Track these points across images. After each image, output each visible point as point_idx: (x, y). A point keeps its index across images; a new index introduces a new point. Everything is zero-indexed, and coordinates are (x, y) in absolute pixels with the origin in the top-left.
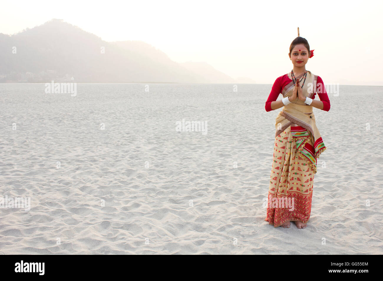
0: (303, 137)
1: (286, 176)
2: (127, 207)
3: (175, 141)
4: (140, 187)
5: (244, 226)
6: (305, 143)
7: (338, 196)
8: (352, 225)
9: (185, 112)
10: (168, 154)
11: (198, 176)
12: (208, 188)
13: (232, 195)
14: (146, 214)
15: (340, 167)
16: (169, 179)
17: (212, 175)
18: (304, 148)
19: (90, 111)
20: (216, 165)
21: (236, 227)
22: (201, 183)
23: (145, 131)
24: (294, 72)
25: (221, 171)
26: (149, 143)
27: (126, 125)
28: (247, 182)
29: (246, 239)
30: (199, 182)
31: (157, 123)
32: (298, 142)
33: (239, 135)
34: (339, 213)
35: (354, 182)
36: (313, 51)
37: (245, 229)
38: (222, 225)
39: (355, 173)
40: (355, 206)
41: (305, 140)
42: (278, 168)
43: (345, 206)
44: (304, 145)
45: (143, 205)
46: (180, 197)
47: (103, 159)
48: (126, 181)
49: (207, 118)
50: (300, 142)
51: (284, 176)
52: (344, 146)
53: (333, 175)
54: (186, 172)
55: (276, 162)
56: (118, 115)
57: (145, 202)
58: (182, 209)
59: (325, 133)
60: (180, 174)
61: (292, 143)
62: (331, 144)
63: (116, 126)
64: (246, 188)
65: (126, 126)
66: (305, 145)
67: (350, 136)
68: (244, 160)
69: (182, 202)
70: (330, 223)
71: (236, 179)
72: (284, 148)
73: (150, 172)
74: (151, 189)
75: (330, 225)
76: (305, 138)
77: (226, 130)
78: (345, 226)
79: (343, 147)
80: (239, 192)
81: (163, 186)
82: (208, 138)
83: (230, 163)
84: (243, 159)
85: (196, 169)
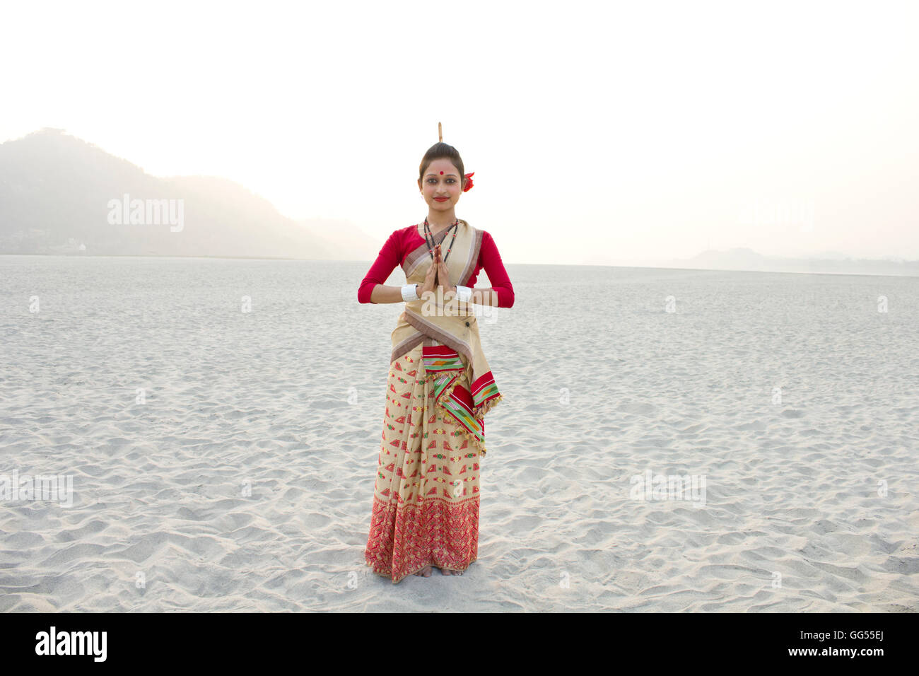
0: (449, 372)
1: (416, 461)
2: (72, 531)
3: (242, 375)
4: (127, 480)
5: (328, 572)
6: (455, 384)
7: (554, 490)
8: (570, 560)
9: (285, 314)
10: (218, 402)
11: (263, 453)
12: (277, 479)
13: (325, 495)
14: (110, 548)
15: (569, 426)
16: (198, 459)
17: (296, 449)
18: (451, 396)
19: (91, 311)
20: (311, 426)
21: (311, 576)
22: (265, 469)
23: (188, 354)
24: (429, 222)
25: (317, 439)
26: (187, 379)
27: (153, 341)
28: (368, 464)
29: (326, 604)
30: (262, 465)
31: (220, 336)
32: (437, 383)
33: (378, 361)
34: (549, 530)
35: (590, 457)
36: (472, 175)
37: (330, 579)
38: (279, 572)
39: (594, 438)
40: (582, 513)
41: (455, 378)
42: (396, 443)
43: (561, 515)
44: (451, 390)
45: (113, 524)
46: (207, 503)
47: (70, 415)
48: (99, 467)
49: (326, 327)
50: (443, 382)
51: (412, 461)
52: (583, 381)
53: (549, 444)
54: (240, 443)
55: (393, 429)
56: (144, 320)
57: (121, 518)
58: (204, 532)
59: (551, 355)
60: (227, 447)
61: (426, 385)
62: (559, 377)
63: (130, 343)
64: (359, 478)
65: (152, 343)
66: (454, 390)
67: (596, 361)
68: (374, 415)
69: (210, 515)
70: (524, 557)
71: (343, 457)
72: (408, 396)
73: (162, 445)
74: (149, 483)
75: (524, 561)
76: (455, 373)
77: (356, 351)
78: (554, 561)
79: (580, 383)
80: (343, 488)
81: (179, 476)
82: (314, 368)
83: (341, 422)
84: (373, 412)
85: (266, 435)
